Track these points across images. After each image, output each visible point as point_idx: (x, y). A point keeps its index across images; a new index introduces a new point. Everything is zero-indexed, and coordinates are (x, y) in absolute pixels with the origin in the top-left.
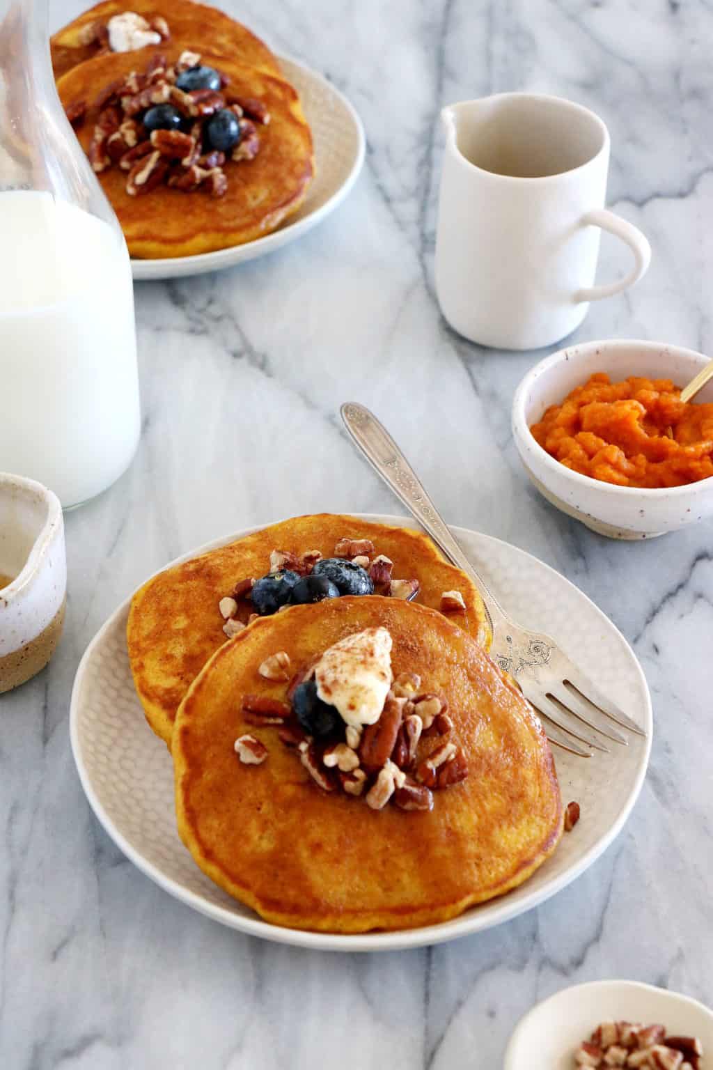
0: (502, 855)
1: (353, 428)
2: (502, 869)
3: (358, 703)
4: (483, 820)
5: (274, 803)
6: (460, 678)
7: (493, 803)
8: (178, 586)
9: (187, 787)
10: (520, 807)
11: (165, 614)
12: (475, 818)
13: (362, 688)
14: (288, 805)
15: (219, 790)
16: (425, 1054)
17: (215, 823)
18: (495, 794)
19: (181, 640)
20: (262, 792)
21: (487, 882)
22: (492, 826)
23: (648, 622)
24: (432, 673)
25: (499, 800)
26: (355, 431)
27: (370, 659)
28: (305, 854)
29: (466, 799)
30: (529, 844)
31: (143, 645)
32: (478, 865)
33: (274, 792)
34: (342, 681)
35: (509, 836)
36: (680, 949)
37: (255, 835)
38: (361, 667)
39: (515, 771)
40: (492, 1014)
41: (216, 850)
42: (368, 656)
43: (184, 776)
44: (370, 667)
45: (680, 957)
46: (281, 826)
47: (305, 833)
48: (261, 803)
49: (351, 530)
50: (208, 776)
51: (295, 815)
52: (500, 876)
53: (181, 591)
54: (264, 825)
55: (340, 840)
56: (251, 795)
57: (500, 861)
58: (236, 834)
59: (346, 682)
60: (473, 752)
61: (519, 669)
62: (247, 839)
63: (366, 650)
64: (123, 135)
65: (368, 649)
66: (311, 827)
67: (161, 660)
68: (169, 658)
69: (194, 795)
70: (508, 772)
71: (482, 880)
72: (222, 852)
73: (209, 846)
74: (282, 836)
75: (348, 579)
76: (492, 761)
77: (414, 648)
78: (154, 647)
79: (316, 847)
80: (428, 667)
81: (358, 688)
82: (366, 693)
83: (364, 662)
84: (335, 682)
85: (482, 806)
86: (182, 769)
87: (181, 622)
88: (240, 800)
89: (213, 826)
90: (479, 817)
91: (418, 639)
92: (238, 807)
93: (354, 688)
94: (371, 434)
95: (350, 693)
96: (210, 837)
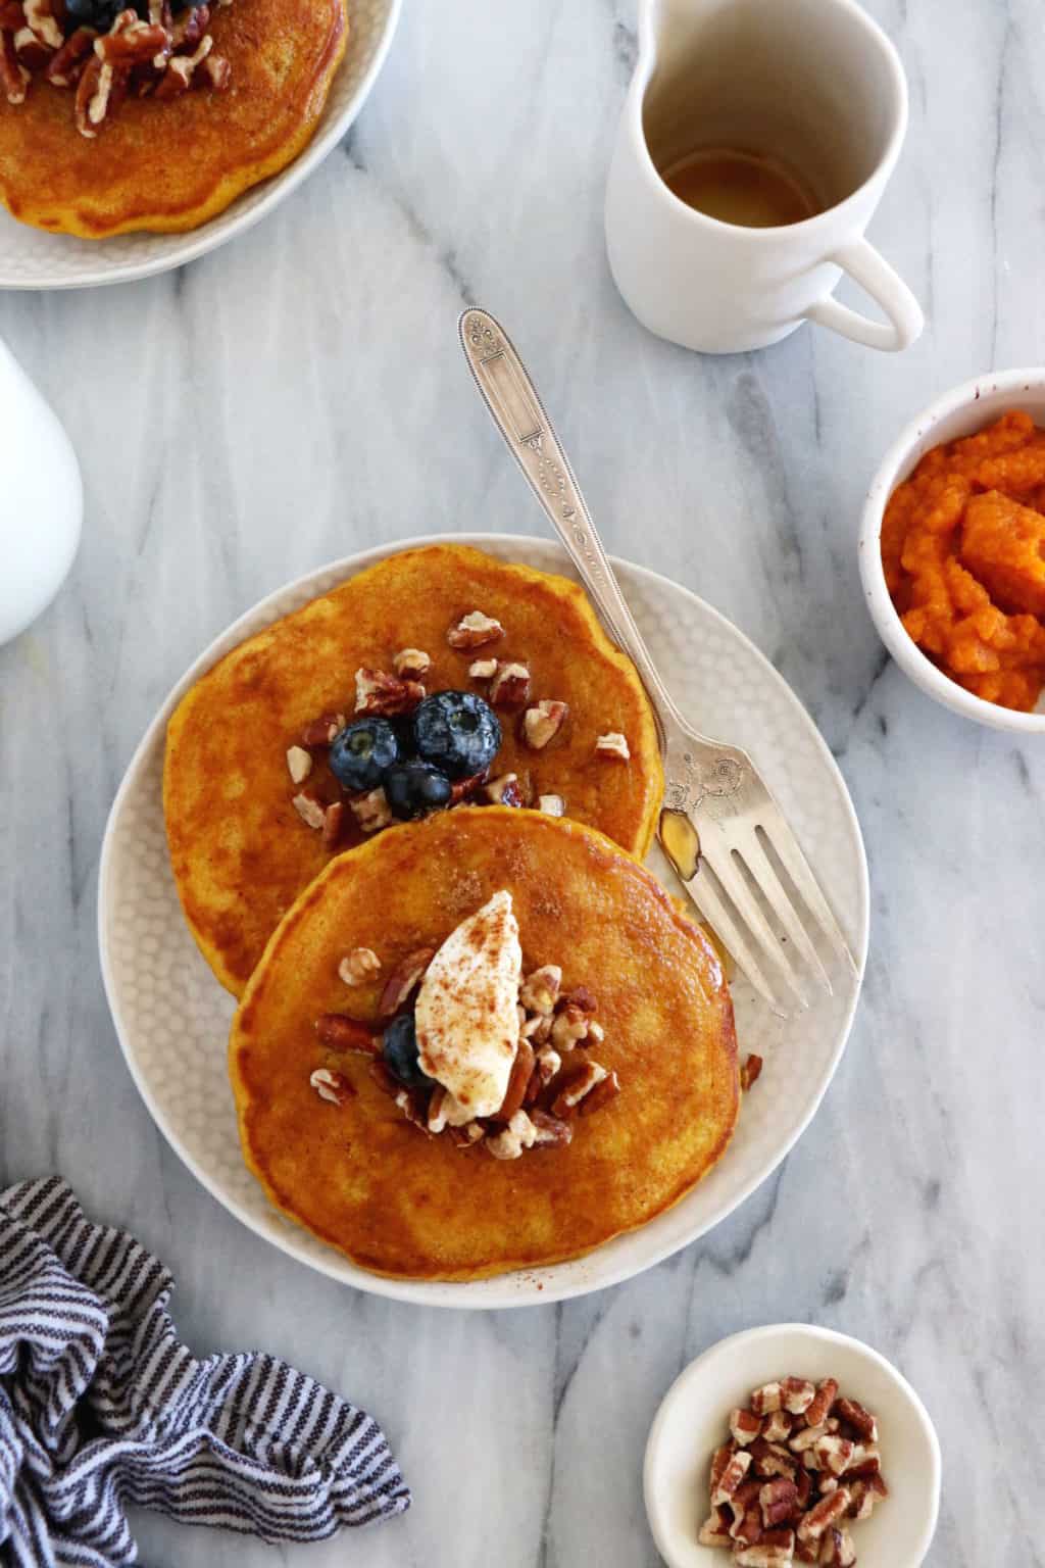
0: (661, 1180)
1: (477, 364)
2: (657, 1196)
3: (472, 1095)
4: (637, 1139)
5: (367, 1146)
6: (616, 943)
7: (652, 1112)
8: (232, 713)
9: (252, 1123)
10: (685, 1110)
11: (213, 767)
12: (627, 1138)
13: (477, 1075)
14: (387, 1147)
15: (294, 1127)
16: (555, 1390)
17: (293, 1166)
18: (655, 1101)
19: (237, 820)
20: (350, 1130)
21: (639, 1215)
22: (648, 1144)
23: (877, 675)
24: (578, 945)
25: (658, 1105)
26: (480, 371)
27: (491, 1018)
28: (408, 1207)
29: (616, 1116)
30: (693, 1158)
31: (187, 828)
32: (627, 1197)
33: (366, 1133)
34: (450, 1059)
35: (668, 1155)
36: (867, 1233)
37: (344, 1185)
38: (476, 1035)
39: (683, 1059)
40: (635, 1332)
41: (295, 1197)
42: (487, 1011)
43: (248, 1110)
44: (489, 1034)
45: (866, 1244)
46: (376, 1174)
47: (407, 1183)
48: (349, 1144)
49: (473, 584)
50: (279, 1109)
51: (393, 1161)
52: (655, 1203)
53: (233, 722)
54: (354, 1171)
55: (452, 1189)
56: (334, 1133)
57: (655, 1186)
58: (320, 1181)
59: (456, 1062)
60: (627, 1049)
61: (699, 802)
62: (335, 1187)
63: (485, 1000)
64: (38, 34)
65: (488, 997)
66: (415, 1175)
67: (211, 860)
68: (220, 855)
69: (264, 1133)
70: (674, 1064)
71: (630, 1212)
72: (304, 1200)
73: (285, 1192)
74: (377, 1187)
75: (464, 752)
76: (653, 1057)
77: (554, 911)
78: (200, 835)
79: (422, 1199)
80: (571, 936)
81: (472, 1075)
82: (484, 1081)
83: (480, 1026)
84: (441, 1057)
85: (637, 1121)
86: (244, 1100)
87: (235, 786)
88: (322, 1139)
89: (289, 1170)
90: (632, 1135)
91: (560, 893)
92: (320, 1148)
93: (468, 1073)
94: (503, 378)
95: (462, 1079)
96: (288, 1183)
